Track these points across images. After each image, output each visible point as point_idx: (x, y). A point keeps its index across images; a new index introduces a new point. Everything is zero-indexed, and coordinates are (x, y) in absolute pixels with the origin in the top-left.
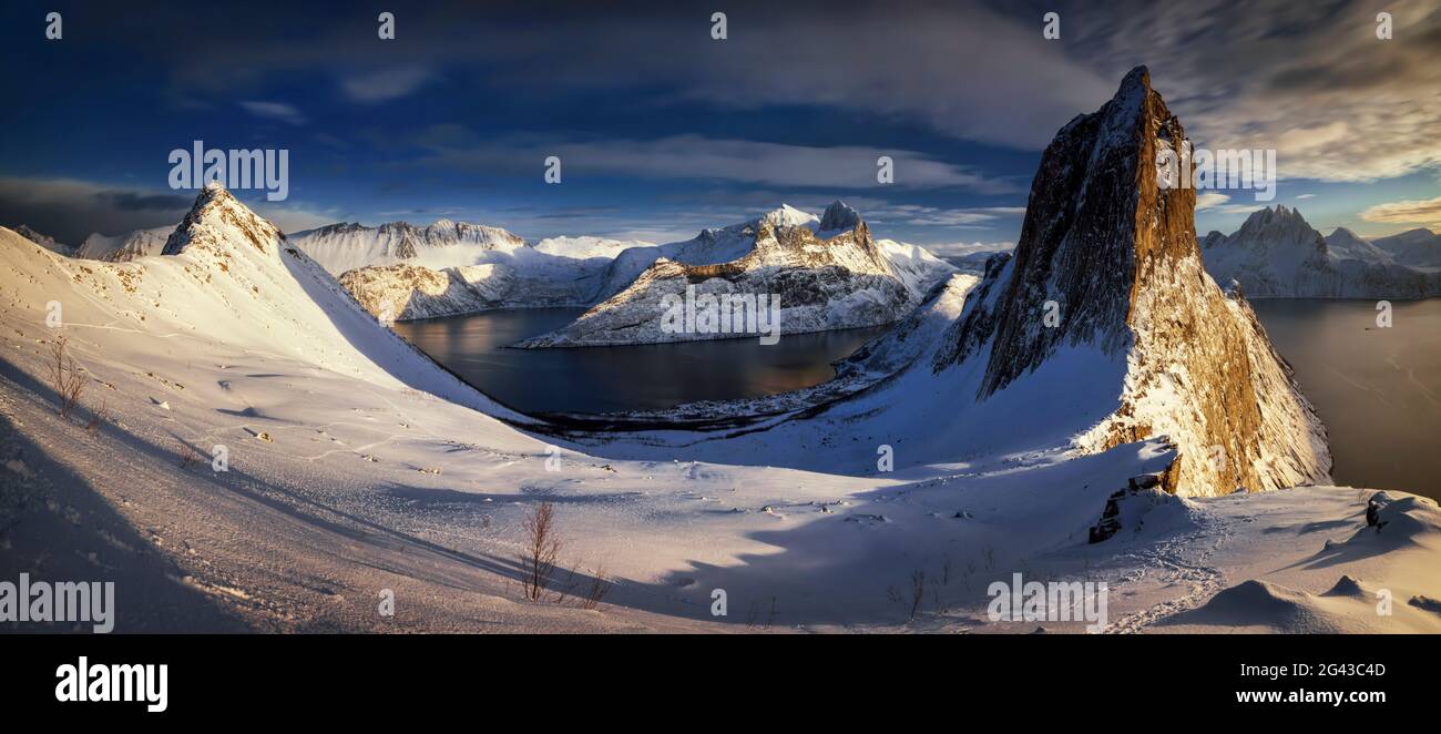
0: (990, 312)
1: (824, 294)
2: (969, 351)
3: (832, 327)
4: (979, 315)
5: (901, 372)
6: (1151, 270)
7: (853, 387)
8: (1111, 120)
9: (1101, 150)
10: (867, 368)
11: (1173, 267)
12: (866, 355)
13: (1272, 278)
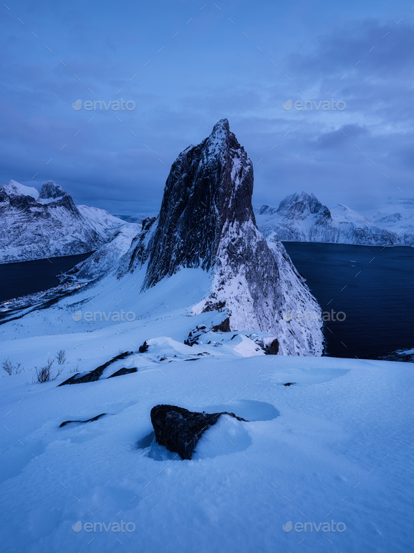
0: (146, 248)
1: (46, 237)
2: (136, 267)
5: (98, 279)
7: (71, 288)
8: (208, 149)
9: (202, 166)
10: (78, 277)
11: (239, 227)
12: (77, 270)
13: (296, 231)
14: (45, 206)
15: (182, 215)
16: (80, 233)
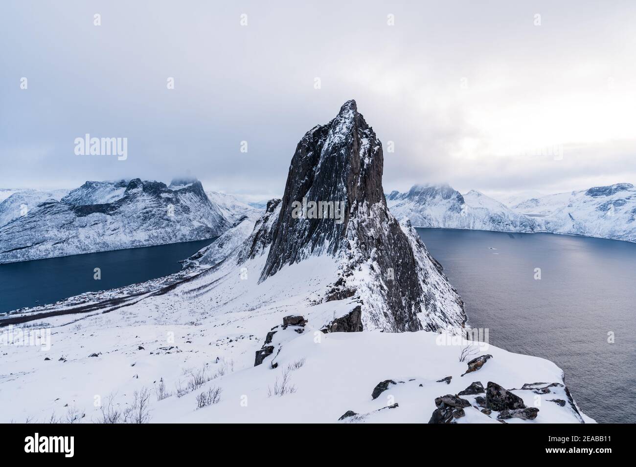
0: (269, 230)
1: (174, 222)
2: (257, 251)
3: (179, 241)
4: (263, 232)
5: (219, 264)
6: (356, 208)
7: (192, 274)
8: (335, 128)
9: (329, 144)
10: (200, 263)
11: (369, 207)
12: (200, 256)
13: (429, 217)
14: (176, 192)
15: (308, 194)
16: (207, 218)
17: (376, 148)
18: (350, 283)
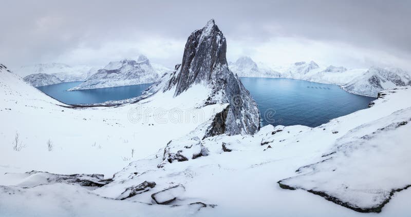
2: (171, 87)
3: (141, 84)
4: (174, 78)
5: (156, 92)
6: (215, 66)
9: (202, 37)
10: (149, 92)
11: (221, 66)
12: (149, 89)
14: (140, 64)
15: (193, 60)
17: (223, 40)
18: (214, 99)
